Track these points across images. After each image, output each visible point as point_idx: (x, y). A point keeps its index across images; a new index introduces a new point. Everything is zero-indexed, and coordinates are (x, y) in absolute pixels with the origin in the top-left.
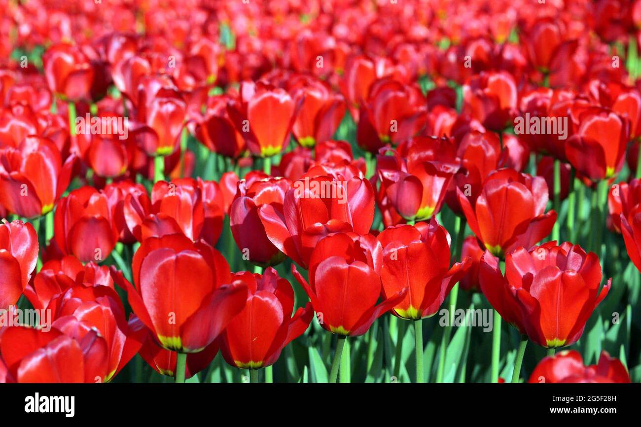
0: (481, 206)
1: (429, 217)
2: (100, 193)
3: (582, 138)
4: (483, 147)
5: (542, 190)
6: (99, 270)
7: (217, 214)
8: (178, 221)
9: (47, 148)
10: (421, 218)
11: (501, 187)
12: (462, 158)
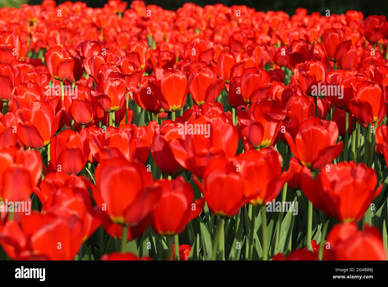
0: (299, 140)
1: (268, 146)
2: (76, 133)
3: (358, 100)
4: (301, 104)
5: (334, 129)
6: (78, 179)
7: (146, 145)
8: (121, 150)
9: (45, 108)
10: (263, 147)
11: (310, 128)
12: (288, 110)
